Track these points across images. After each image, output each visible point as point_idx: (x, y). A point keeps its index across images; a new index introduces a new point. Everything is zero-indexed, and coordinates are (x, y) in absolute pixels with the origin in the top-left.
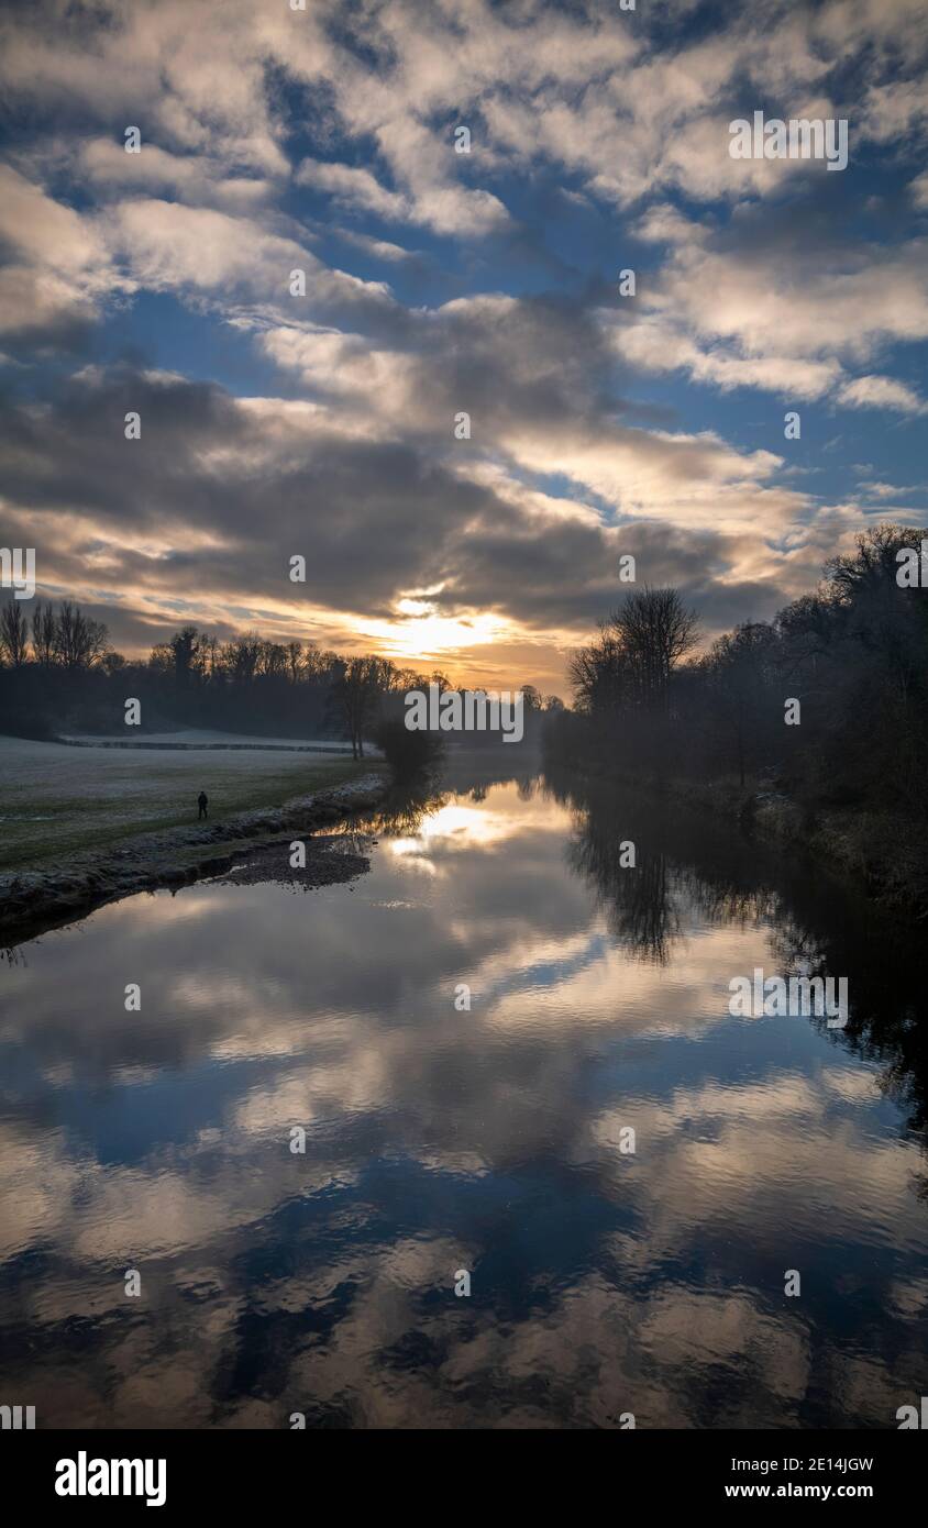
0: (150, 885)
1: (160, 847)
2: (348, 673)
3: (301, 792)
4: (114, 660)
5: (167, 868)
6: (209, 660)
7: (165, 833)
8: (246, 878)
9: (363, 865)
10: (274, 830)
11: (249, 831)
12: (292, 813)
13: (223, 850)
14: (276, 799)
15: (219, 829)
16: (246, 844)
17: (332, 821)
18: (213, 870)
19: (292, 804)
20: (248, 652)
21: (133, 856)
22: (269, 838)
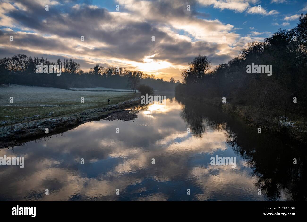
0: (91, 120)
1: (92, 112)
2: (133, 75)
3: (122, 101)
4: (81, 72)
5: (94, 117)
6: (102, 72)
7: (93, 109)
8: (111, 119)
9: (136, 117)
10: (116, 109)
11: (111, 109)
12: (120, 105)
13: (106, 113)
14: (117, 102)
15: (105, 108)
16: (111, 112)
17: (129, 107)
18: (104, 117)
19: (120, 103)
20: (111, 70)
21: (86, 114)
22: (115, 110)
